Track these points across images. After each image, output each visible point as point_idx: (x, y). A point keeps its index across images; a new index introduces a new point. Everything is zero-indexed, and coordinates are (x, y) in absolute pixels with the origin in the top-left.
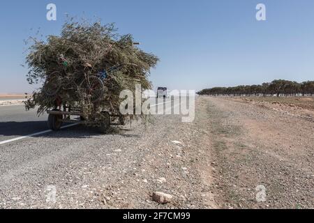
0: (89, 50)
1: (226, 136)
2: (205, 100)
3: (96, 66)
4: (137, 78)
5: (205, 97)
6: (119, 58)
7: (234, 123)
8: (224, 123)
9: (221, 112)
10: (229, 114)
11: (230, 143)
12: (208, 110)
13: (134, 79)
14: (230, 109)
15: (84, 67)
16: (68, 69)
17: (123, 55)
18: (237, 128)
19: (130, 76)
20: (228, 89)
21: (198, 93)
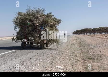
0: (36, 19)
1: (93, 62)
2: (78, 38)
3: (39, 25)
4: (54, 28)
5: (78, 35)
6: (48, 22)
7: (98, 52)
8: (91, 53)
9: (89, 45)
10: (94, 47)
11: (96, 66)
12: (80, 45)
13: (53, 29)
14: (95, 43)
15: (35, 25)
16: (29, 26)
17: (49, 20)
18: (100, 56)
19: (51, 28)
20: (93, 30)
21: (73, 33)
